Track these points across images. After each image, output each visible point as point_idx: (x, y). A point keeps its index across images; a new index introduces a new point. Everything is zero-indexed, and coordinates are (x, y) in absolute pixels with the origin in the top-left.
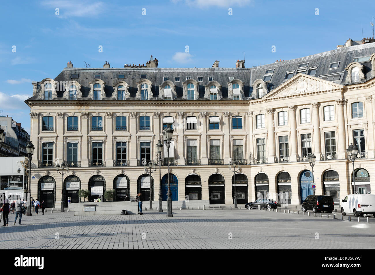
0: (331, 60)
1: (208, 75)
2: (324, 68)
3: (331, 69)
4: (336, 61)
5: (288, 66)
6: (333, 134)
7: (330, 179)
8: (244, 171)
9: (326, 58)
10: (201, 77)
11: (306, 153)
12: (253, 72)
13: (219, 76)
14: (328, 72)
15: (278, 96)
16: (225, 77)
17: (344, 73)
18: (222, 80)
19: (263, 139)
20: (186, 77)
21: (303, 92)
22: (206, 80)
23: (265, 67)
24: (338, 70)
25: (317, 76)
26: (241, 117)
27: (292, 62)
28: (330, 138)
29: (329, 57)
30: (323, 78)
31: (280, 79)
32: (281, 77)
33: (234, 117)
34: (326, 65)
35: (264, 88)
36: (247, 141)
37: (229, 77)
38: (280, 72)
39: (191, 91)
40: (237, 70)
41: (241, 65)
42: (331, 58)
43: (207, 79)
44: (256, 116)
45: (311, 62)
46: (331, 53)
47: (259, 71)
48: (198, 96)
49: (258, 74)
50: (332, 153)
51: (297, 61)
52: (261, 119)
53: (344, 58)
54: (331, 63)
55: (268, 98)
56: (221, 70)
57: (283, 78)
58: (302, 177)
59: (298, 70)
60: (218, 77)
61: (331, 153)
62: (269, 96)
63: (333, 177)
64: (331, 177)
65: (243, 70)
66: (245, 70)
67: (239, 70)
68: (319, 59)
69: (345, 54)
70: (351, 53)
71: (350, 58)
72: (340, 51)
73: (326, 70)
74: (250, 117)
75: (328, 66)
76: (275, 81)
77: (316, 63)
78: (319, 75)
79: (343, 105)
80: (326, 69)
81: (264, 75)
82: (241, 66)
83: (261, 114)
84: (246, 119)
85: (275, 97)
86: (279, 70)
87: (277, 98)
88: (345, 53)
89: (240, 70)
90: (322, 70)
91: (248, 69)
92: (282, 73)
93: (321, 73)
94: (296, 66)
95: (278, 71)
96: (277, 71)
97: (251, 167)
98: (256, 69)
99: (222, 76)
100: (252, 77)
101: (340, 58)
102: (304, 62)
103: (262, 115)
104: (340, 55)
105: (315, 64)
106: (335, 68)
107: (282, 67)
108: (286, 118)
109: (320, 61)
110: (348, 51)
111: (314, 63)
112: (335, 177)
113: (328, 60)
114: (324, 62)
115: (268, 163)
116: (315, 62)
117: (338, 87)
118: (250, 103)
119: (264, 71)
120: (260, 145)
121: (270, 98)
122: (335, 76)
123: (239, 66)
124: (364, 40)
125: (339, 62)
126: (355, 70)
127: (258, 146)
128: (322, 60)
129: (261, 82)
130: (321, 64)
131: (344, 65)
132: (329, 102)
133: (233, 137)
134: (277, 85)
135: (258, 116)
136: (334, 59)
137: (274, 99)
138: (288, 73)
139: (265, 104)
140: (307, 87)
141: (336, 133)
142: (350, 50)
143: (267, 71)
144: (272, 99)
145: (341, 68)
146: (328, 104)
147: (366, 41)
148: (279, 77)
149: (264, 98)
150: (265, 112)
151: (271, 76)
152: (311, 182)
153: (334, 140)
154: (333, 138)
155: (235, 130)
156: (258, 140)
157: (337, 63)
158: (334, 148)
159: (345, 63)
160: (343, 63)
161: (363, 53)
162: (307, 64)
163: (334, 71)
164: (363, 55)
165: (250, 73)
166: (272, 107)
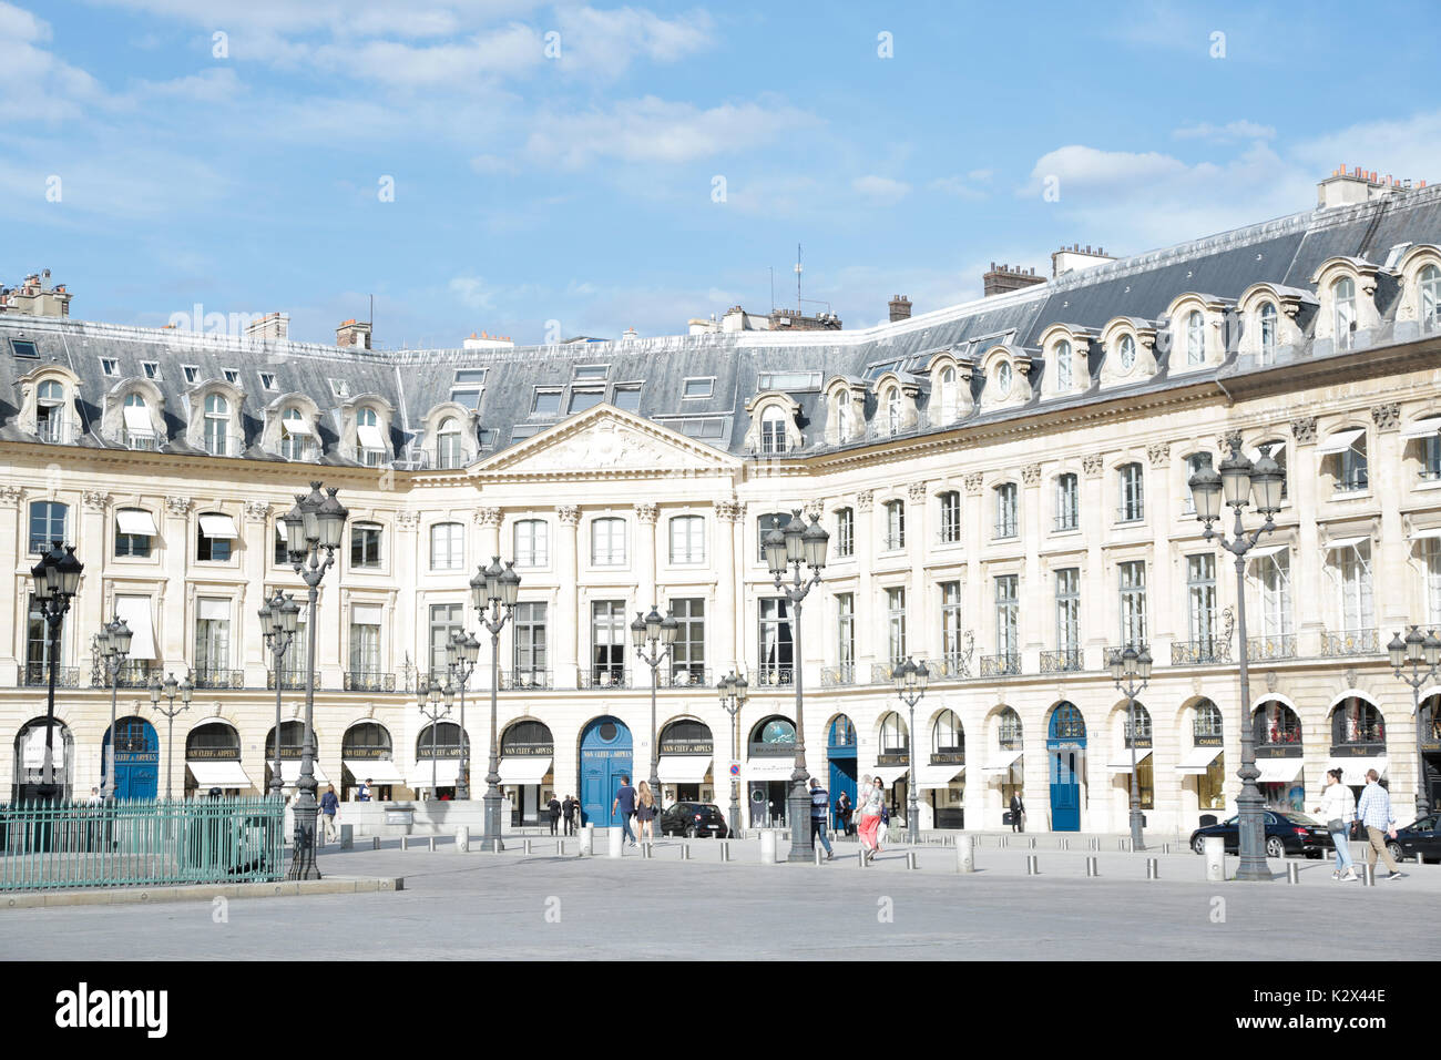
0: (687, 369)
1: (254, 364)
2: (666, 393)
3: (688, 398)
4: (701, 373)
5: (536, 367)
6: (698, 605)
7: (680, 749)
8: (381, 716)
9: (667, 358)
10: (235, 370)
11: (606, 662)
12: (406, 371)
13: (296, 372)
14: (679, 407)
15: (515, 469)
16: (313, 378)
17: (732, 418)
18: (307, 387)
19: (458, 607)
20: (183, 366)
21: (612, 464)
22: (253, 383)
23: (450, 358)
24: (712, 406)
25: (644, 415)
26: (379, 528)
27: (547, 354)
28: (688, 619)
29: (677, 356)
30: (666, 425)
31: (515, 407)
32: (518, 403)
33: (358, 527)
34: (672, 381)
35: (467, 436)
36: (396, 612)
37: (330, 380)
38: (511, 385)
39: (215, 424)
40: (351, 356)
41: (361, 337)
42: (683, 361)
43: (258, 380)
44: (433, 526)
45: (619, 365)
46: (681, 344)
47: (429, 370)
48: (242, 443)
49: (427, 381)
50: (692, 666)
51: (565, 353)
52: (449, 539)
53: (727, 368)
54: (686, 379)
55: (486, 474)
56: (297, 350)
57: (524, 406)
58: (588, 738)
59: (576, 384)
60: (291, 376)
61: (688, 667)
62: (491, 467)
63: (693, 741)
64: (685, 741)
65: (370, 358)
66: (376, 359)
67: (355, 357)
68: (643, 358)
69: (729, 355)
70: (748, 356)
71: (747, 370)
72: (712, 342)
73: (672, 400)
74: (409, 529)
75: (677, 383)
76: (496, 414)
77: (634, 368)
78: (651, 414)
79: (734, 518)
80: (671, 394)
81: (452, 385)
82: (360, 344)
83: (450, 524)
84: (397, 534)
86: (504, 376)
87: (520, 477)
88: (727, 350)
89: (361, 357)
90: (658, 396)
91: (385, 357)
92: (519, 387)
93: (658, 406)
94: (565, 370)
95: (502, 381)
96: (498, 378)
97: (405, 702)
98: (416, 360)
99: (304, 373)
100: (404, 386)
101: (715, 367)
102: (591, 360)
103: (453, 526)
104: (713, 355)
105: (632, 374)
106: (702, 396)
107: (517, 368)
108: (540, 545)
109: (648, 366)
110: (736, 347)
111: (630, 370)
112: (698, 741)
113: (675, 366)
114: (662, 370)
115: (473, 688)
116: (631, 365)
117: (726, 462)
118: (415, 481)
119: (449, 370)
120: (443, 628)
121: (495, 473)
122: (707, 424)
123: (353, 341)
124: (778, 317)
125: (712, 378)
126: (773, 415)
127: (434, 629)
128: (654, 363)
129: (456, 413)
130: (652, 375)
131: (731, 392)
132: (691, 504)
133: (353, 594)
134: (507, 428)
135: (438, 530)
136: (695, 368)
137: (510, 477)
138: (539, 391)
139: (469, 491)
140: (624, 452)
141: (707, 604)
142: (740, 344)
143: (459, 374)
144: (500, 477)
145: (721, 399)
146: (686, 511)
147: (783, 321)
148: (508, 399)
149: (474, 472)
150: (466, 517)
151: (476, 392)
152: (617, 754)
153: (701, 625)
154: (696, 619)
155: (358, 570)
156: (435, 608)
157: (708, 382)
158: (698, 651)
159: (733, 383)
160: (726, 383)
161: (783, 360)
162: (604, 369)
163: (700, 407)
164: (786, 367)
165: (393, 369)
166: (496, 504)
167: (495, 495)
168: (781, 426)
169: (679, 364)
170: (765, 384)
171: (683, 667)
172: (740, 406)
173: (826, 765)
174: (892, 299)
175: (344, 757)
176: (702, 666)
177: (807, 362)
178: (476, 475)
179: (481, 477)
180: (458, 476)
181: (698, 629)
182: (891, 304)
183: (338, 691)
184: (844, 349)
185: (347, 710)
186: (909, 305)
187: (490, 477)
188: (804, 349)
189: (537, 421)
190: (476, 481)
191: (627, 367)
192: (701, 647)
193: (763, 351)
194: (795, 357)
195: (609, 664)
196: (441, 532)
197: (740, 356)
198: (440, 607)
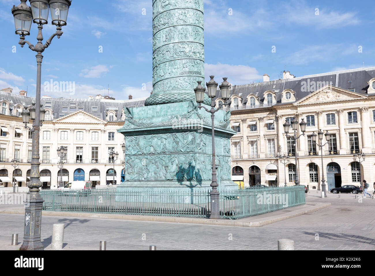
0: (92, 105)
1: (8, 97)
2: (88, 109)
3: (93, 110)
4: (95, 106)
5: (62, 103)
6: (97, 148)
7: (93, 174)
9: (88, 103)
10: (4, 98)
14: (91, 112)
15: (62, 121)
17: (102, 114)
19: (49, 147)
23: (44, 99)
27: (64, 100)
29: (89, 102)
32: (59, 109)
34: (89, 107)
35: (51, 114)
37: (22, 102)
38: (57, 105)
39: (4, 108)
40: (24, 97)
41: (25, 94)
43: (9, 100)
45: (78, 103)
46: (90, 100)
48: (9, 113)
51: (67, 100)
52: (47, 134)
53: (100, 105)
54: (92, 107)
55: (56, 122)
56: (14, 95)
57: (61, 109)
58: (75, 173)
59: (70, 106)
64: (95, 173)
66: (29, 98)
68: (83, 102)
69: (99, 103)
71: (103, 106)
72: (96, 100)
76: (55, 111)
78: (87, 111)
79: (104, 133)
80: (90, 109)
81: (45, 105)
82: (25, 95)
83: (47, 131)
85: (60, 122)
87: (63, 123)
89: (26, 98)
92: (59, 106)
94: (68, 103)
95: (55, 104)
99: (17, 100)
101: (97, 105)
102: (73, 102)
103: (48, 132)
104: (96, 103)
106: (96, 110)
107: (58, 102)
108: (66, 136)
109: (84, 104)
112: (97, 173)
113: (89, 104)
114: (87, 105)
115: (52, 163)
116: (81, 103)
117: (103, 122)
120: (45, 151)
121: (58, 122)
122: (98, 115)
123: (24, 95)
124: (106, 97)
125: (97, 107)
126: (111, 114)
127: (44, 151)
128: (85, 103)
129: (49, 110)
130: (85, 106)
131: (101, 109)
132: (96, 130)
133: (29, 144)
134: (58, 114)
135: (44, 132)
136: (93, 105)
137: (61, 123)
138: (63, 107)
139: (52, 125)
140: (84, 119)
141: (99, 148)
142: (101, 101)
143: (46, 102)
144: (59, 123)
145: (99, 111)
146: (95, 131)
147: (107, 98)
148: (57, 108)
149: (54, 121)
150: (51, 130)
151: (50, 106)
152: (81, 176)
153: (97, 152)
154: (96, 151)
155: (29, 139)
156: (44, 147)
157: (97, 108)
158: (97, 157)
159: (101, 108)
160: (100, 108)
161: (110, 104)
162: (76, 104)
163: (95, 112)
164: (110, 106)
165: (32, 101)
166: (58, 128)
167: (57, 126)
168: (112, 116)
169: (90, 104)
170: (107, 109)
171: (94, 160)
172: (103, 112)
173: (121, 177)
174: (129, 95)
175: (27, 176)
176: (97, 159)
177: (114, 105)
178: (54, 122)
179: (55, 122)
180: (50, 122)
181: (97, 153)
182: (129, 96)
183: (26, 163)
184: (121, 103)
185: (28, 167)
186: (132, 97)
187: (57, 123)
188: (113, 103)
189: (64, 113)
190: (54, 124)
191: (80, 104)
192: (97, 156)
193: (106, 103)
194: (112, 104)
195: (79, 159)
196: (45, 133)
197: (102, 104)
198: (45, 147)
